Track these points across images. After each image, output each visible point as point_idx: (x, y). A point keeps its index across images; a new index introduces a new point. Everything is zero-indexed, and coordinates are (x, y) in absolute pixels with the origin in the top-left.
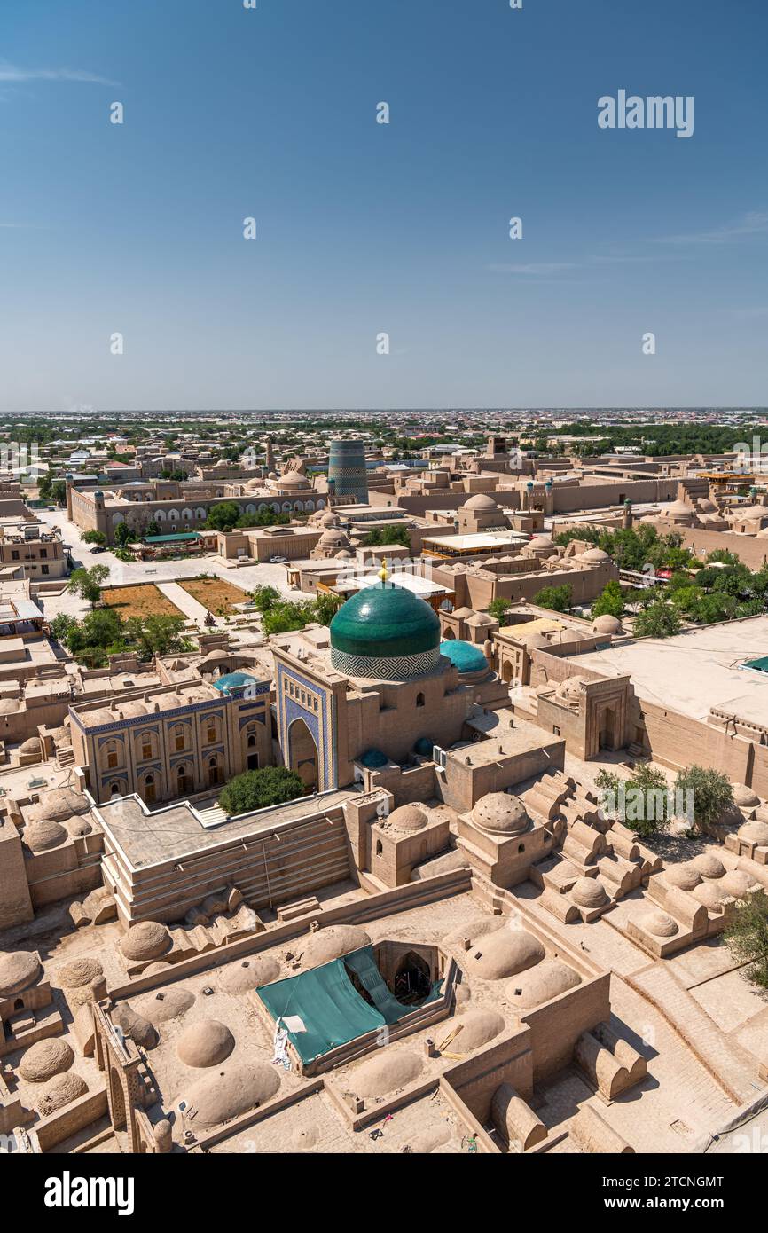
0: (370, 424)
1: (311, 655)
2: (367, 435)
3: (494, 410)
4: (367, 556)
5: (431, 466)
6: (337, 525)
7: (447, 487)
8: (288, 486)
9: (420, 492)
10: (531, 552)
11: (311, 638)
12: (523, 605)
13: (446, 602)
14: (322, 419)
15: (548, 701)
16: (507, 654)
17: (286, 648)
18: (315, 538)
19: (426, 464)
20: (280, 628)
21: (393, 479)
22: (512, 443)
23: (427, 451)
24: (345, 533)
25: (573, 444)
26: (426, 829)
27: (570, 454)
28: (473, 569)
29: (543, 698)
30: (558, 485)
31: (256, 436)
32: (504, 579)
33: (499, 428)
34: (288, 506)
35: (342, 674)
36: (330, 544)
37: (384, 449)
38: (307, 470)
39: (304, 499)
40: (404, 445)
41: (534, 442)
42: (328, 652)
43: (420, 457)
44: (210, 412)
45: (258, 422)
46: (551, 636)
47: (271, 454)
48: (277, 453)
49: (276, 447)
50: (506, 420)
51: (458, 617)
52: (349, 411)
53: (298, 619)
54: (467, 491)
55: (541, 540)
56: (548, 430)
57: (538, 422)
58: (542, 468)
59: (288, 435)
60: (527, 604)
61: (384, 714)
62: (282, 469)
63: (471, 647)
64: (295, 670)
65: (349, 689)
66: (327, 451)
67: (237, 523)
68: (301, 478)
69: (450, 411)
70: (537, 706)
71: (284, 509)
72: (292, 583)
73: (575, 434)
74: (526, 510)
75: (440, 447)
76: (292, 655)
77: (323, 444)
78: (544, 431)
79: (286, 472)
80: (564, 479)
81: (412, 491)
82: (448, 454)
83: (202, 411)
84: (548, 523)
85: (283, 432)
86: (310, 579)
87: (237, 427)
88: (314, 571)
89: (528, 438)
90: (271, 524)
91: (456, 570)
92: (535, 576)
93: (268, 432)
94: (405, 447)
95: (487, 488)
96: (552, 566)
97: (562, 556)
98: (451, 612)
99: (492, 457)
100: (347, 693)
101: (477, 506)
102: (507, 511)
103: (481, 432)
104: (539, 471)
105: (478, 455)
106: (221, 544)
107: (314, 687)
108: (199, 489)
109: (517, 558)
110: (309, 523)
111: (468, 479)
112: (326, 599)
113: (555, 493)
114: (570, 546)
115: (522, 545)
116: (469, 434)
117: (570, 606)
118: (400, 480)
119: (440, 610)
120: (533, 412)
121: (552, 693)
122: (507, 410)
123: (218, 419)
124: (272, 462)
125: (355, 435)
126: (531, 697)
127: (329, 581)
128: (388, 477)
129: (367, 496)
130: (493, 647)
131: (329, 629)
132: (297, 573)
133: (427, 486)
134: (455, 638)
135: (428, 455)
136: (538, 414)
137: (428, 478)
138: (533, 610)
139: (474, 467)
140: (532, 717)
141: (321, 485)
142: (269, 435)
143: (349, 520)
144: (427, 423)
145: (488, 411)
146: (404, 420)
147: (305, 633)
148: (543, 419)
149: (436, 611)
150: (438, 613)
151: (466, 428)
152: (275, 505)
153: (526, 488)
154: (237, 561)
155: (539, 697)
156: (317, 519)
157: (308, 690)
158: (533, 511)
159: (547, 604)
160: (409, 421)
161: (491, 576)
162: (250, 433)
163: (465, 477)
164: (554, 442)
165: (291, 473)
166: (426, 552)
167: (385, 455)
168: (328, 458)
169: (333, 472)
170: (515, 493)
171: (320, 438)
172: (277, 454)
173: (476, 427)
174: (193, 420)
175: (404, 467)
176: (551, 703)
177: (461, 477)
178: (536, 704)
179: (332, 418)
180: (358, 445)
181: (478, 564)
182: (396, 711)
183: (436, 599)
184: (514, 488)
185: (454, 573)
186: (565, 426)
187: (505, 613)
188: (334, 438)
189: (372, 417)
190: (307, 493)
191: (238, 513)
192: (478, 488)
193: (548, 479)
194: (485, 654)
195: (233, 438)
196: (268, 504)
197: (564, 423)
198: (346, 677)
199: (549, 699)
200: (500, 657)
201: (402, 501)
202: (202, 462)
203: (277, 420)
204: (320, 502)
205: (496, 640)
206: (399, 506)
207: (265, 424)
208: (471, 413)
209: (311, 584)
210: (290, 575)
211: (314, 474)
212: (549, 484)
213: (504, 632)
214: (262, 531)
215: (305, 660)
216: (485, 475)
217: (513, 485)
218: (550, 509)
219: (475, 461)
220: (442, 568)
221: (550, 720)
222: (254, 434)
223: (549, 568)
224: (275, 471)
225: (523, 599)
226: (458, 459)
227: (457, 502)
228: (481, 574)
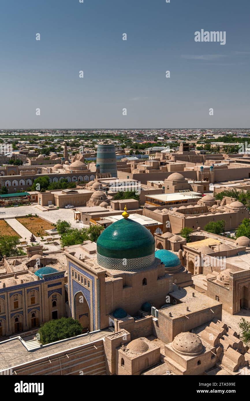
0: (118, 136)
1: (86, 258)
2: (117, 142)
3: (183, 129)
4: (117, 205)
5: (150, 158)
6: (101, 188)
7: (159, 169)
8: (75, 168)
9: (144, 172)
10: (203, 203)
11: (86, 248)
12: (199, 231)
13: (158, 230)
14: (93, 134)
15: (213, 283)
16: (190, 257)
17: (73, 254)
18: (89, 195)
19: (147, 157)
20: (70, 243)
21: (130, 165)
22: (192, 146)
23: (148, 150)
24: (105, 193)
25: (224, 147)
26: (147, 352)
27: (222, 152)
28: (172, 212)
29: (210, 281)
30: (216, 168)
31: (58, 142)
32: (189, 217)
33: (186, 138)
34: (75, 179)
35: (103, 268)
36: (97, 199)
37: (125, 149)
38: (85, 160)
39: (83, 175)
40: (136, 147)
41: (204, 146)
42: (95, 256)
43: (144, 153)
44: (35, 130)
45: (60, 135)
46: (214, 248)
47: (67, 152)
48: (70, 151)
49: (69, 148)
50: (189, 134)
51: (165, 237)
52: (107, 129)
53: (81, 238)
54: (169, 171)
55: (208, 197)
56: (211, 139)
57: (206, 135)
58: (208, 159)
59: (75, 142)
60: (201, 230)
61: (125, 289)
62: (72, 159)
63: (171, 253)
64: (78, 266)
65: (107, 276)
66: (96, 150)
67: (48, 187)
68: (82, 164)
69: (160, 129)
70: (207, 285)
71: (73, 180)
72: (77, 219)
73: (225, 142)
74: (200, 181)
75: (155, 148)
76: (76, 258)
77: (94, 147)
78: (209, 140)
79: (74, 161)
80: (220, 165)
81: (140, 171)
82: (159, 152)
83: (31, 129)
84: (212, 188)
85: (73, 140)
86: (86, 217)
87: (49, 138)
88: (88, 213)
89: (200, 143)
90: (66, 188)
91: (164, 212)
92: (205, 216)
93: (65, 140)
94: (136, 148)
95: (179, 169)
96: (214, 210)
97: (219, 205)
98: (161, 235)
99: (182, 153)
100: (106, 278)
101: (174, 179)
102: (190, 182)
103: (176, 140)
104: (206, 160)
105: (175, 152)
106: (40, 198)
107: (88, 275)
108: (29, 169)
109: (196, 206)
110: (86, 187)
111: (170, 164)
112: (94, 228)
113: (215, 172)
114: (223, 200)
115: (198, 199)
116: (170, 141)
117: (224, 231)
118: (134, 165)
119: (155, 234)
120: (203, 131)
121: (215, 278)
122: (189, 129)
123: (39, 134)
124: (67, 155)
125: (111, 142)
126: (203, 280)
127: (96, 218)
128: (127, 164)
129: (117, 173)
130: (183, 253)
131: (96, 244)
132: (80, 214)
133: (148, 168)
134: (163, 248)
135: (149, 152)
136: (206, 131)
137: (148, 164)
138: (205, 234)
139: (173, 159)
140: (205, 291)
141: (92, 167)
142: (65, 142)
143: (107, 186)
144: (148, 136)
145: (180, 130)
146: (136, 134)
147: (83, 246)
148: (208, 134)
149: (153, 234)
150: (154, 235)
151: (168, 138)
152: (68, 178)
153: (200, 170)
154: (48, 208)
155: (208, 280)
156: (90, 185)
157: (85, 276)
158: (203, 182)
159: (211, 230)
160: (138, 134)
161: (182, 215)
162: (56, 141)
163: (168, 163)
164: (214, 146)
165: (76, 161)
166: (148, 203)
167: (126, 152)
168: (96, 154)
169: (99, 161)
170: (194, 172)
171: (92, 143)
172: (70, 152)
173: (173, 138)
174: (26, 134)
175: (136, 158)
176: (214, 283)
177: (166, 164)
178: (206, 284)
179: (98, 133)
180: (111, 147)
181: (175, 209)
182: (131, 288)
183: (153, 228)
184: (193, 170)
185: (162, 214)
186: (220, 137)
187: (190, 235)
188: (99, 143)
189: (119, 133)
190: (85, 172)
191: (49, 182)
192: (175, 169)
193: (211, 165)
194: (179, 257)
195: (47, 143)
196: (65, 178)
197: (219, 136)
198: (105, 269)
199: (213, 281)
200: (187, 258)
201: (135, 177)
202: (31, 156)
203: (70, 134)
204: (92, 177)
205: (185, 250)
206: (133, 179)
207: (63, 136)
208: (171, 130)
209: (87, 219)
210: (76, 215)
211: (89, 162)
212: (212, 168)
213: (189, 245)
214: (61, 192)
215: (83, 260)
216: (178, 163)
217: (193, 168)
218: (212, 180)
219: (173, 155)
220: (156, 211)
221: (214, 293)
222: (58, 141)
223: (212, 212)
224: (68, 160)
225: (199, 228)
226: (164, 154)
227: (163, 176)
228: (177, 214)
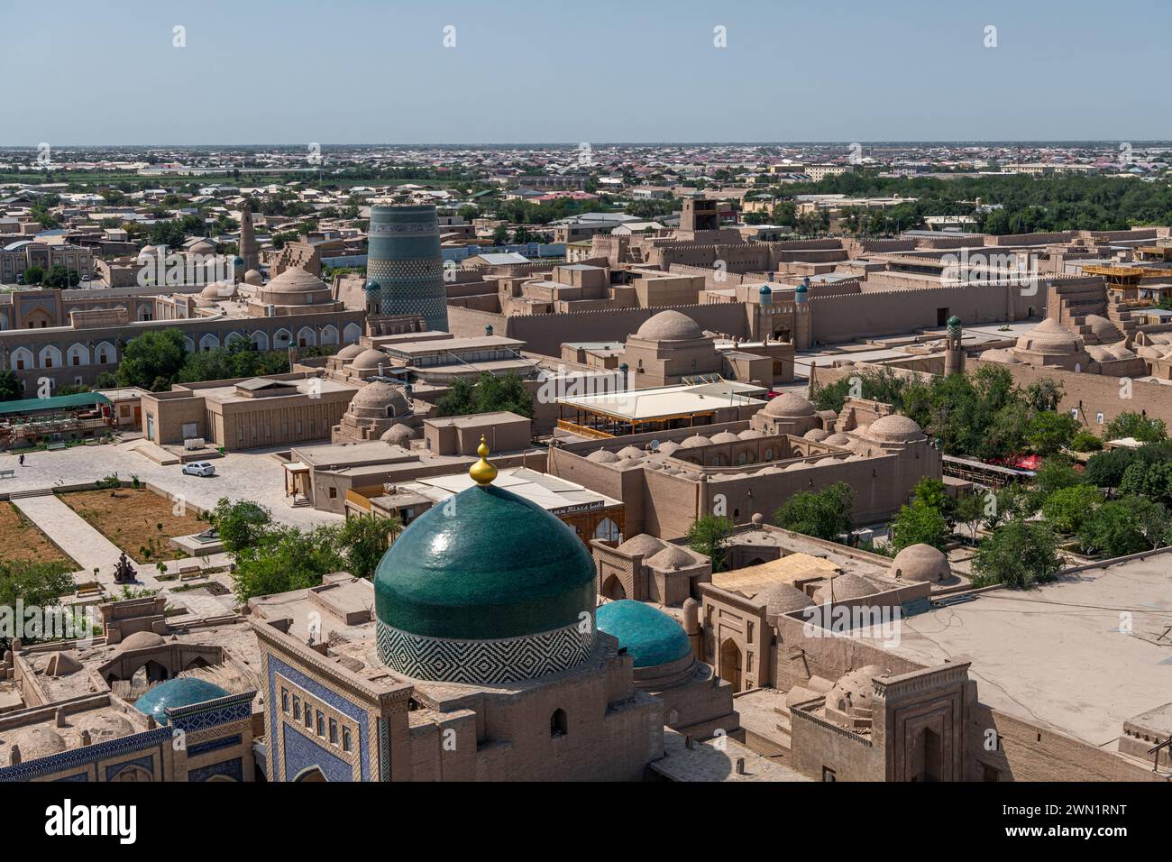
0: (449, 173)
1: (336, 638)
2: (444, 194)
3: (690, 146)
4: (448, 437)
5: (572, 255)
6: (386, 373)
7: (603, 295)
8: (282, 297)
9: (550, 308)
10: (770, 423)
11: (333, 602)
12: (757, 527)
13: (605, 526)
14: (352, 164)
15: (811, 718)
16: (729, 627)
17: (284, 625)
18: (341, 401)
19: (559, 252)
20: (271, 585)
21: (496, 282)
22: (729, 209)
23: (563, 226)
24: (402, 390)
25: (846, 211)
27: (839, 230)
28: (657, 459)
29: (801, 712)
30: (819, 290)
31: (218, 199)
32: (719, 478)
33: (703, 182)
34: (285, 338)
35: (399, 676)
36: (371, 413)
37: (477, 223)
38: (322, 266)
39: (317, 323)
40: (518, 213)
41: (770, 208)
42: (370, 631)
43: (548, 239)
44: (125, 150)
45: (223, 169)
46: (814, 588)
47: (250, 234)
48: (263, 231)
49: (260, 220)
50: (717, 166)
51: (631, 554)
52: (406, 148)
53: (311, 565)
54: (644, 304)
55: (787, 400)
56: (797, 185)
57: (778, 170)
58: (789, 258)
59: (283, 196)
60: (766, 526)
61: (484, 753)
62: (274, 262)
63: (655, 615)
64: (304, 670)
65: (414, 705)
66: (364, 226)
67: (181, 372)
68: (312, 279)
69: (606, 147)
70: (789, 728)
71: (278, 343)
72: (295, 492)
73: (849, 193)
74: (759, 341)
75: (589, 219)
76: (296, 640)
77: (355, 214)
78: (790, 187)
79: (280, 270)
80: (830, 279)
81: (534, 306)
82: (605, 231)
83: (110, 148)
84: (802, 366)
85: (273, 189)
86: (331, 483)
87: (179, 180)
88: (339, 467)
89: (758, 200)
90: (249, 373)
91: (625, 461)
92: (779, 470)
93: (243, 190)
94: (520, 218)
95: (680, 297)
96: (813, 449)
97: (832, 431)
98: (615, 545)
99: (691, 237)
100: (412, 715)
101: (663, 333)
102: (720, 344)
103: (667, 189)
104: (781, 264)
105: (664, 233)
106: (149, 416)
107: (342, 703)
108: (104, 304)
109: (744, 435)
110: (329, 370)
111: (645, 280)
112: (363, 524)
113: (813, 305)
114: (846, 411)
115: (752, 410)
116: (645, 192)
117: (848, 528)
118: (510, 283)
119: (595, 541)
120: (768, 152)
121: (818, 703)
122: (716, 145)
123: (140, 165)
124: (253, 249)
125: (420, 195)
126: (777, 711)
127: (369, 486)
128: (486, 278)
129: (445, 316)
130: (701, 613)
131: (372, 585)
132: (306, 472)
133: (564, 295)
134: (624, 598)
135: (565, 234)
136: (778, 153)
137: (566, 278)
138: (779, 538)
139: (656, 258)
140: (782, 752)
141: (352, 295)
142: (245, 195)
143: (410, 363)
144: (562, 171)
145: (680, 147)
146: (517, 165)
147: (323, 595)
148: (787, 162)
149: (586, 542)
150: (590, 548)
151: (639, 182)
152: (260, 338)
153: (757, 298)
154: (181, 450)
155: (793, 711)
156: (344, 362)
157: (330, 709)
158: (772, 343)
159: (804, 525)
160: (525, 167)
161: (695, 470)
162: (207, 192)
163: (639, 276)
164: (809, 208)
165: (290, 271)
166: (565, 426)
167: (481, 233)
168: (365, 242)
169: (375, 268)
170: (737, 308)
171: (350, 202)
172: (262, 234)
173: (657, 179)
174: (90, 166)
175: (517, 258)
176: (815, 721)
177: (630, 277)
178: (787, 724)
179: (373, 161)
180: (424, 215)
181: (667, 447)
182: (509, 748)
183: (586, 518)
184: (734, 299)
185: (619, 466)
186: (829, 177)
187: (724, 544)
188: (377, 201)
189: (452, 160)
190: (325, 311)
191: (184, 353)
192: (666, 297)
193: (800, 279)
194: (684, 627)
195: (173, 202)
196: (244, 333)
197: (828, 171)
198: (407, 681)
199: (814, 714)
200: (715, 632)
201: (515, 327)
202: (109, 251)
203: (262, 165)
204: (350, 330)
205: (706, 600)
206: (508, 336)
207: (237, 174)
208: (648, 151)
209: (333, 493)
210: (290, 476)
211: (338, 272)
212: (803, 290)
213: (722, 582)
214: (234, 389)
215: (323, 649)
216: (678, 273)
217: (732, 293)
218: (804, 337)
219: (657, 244)
220: (596, 457)
221: (817, 756)
222: (215, 193)
223: (806, 455)
224: (258, 267)
225: (756, 516)
226: (624, 241)
227: (622, 327)
228: (674, 468)
